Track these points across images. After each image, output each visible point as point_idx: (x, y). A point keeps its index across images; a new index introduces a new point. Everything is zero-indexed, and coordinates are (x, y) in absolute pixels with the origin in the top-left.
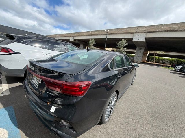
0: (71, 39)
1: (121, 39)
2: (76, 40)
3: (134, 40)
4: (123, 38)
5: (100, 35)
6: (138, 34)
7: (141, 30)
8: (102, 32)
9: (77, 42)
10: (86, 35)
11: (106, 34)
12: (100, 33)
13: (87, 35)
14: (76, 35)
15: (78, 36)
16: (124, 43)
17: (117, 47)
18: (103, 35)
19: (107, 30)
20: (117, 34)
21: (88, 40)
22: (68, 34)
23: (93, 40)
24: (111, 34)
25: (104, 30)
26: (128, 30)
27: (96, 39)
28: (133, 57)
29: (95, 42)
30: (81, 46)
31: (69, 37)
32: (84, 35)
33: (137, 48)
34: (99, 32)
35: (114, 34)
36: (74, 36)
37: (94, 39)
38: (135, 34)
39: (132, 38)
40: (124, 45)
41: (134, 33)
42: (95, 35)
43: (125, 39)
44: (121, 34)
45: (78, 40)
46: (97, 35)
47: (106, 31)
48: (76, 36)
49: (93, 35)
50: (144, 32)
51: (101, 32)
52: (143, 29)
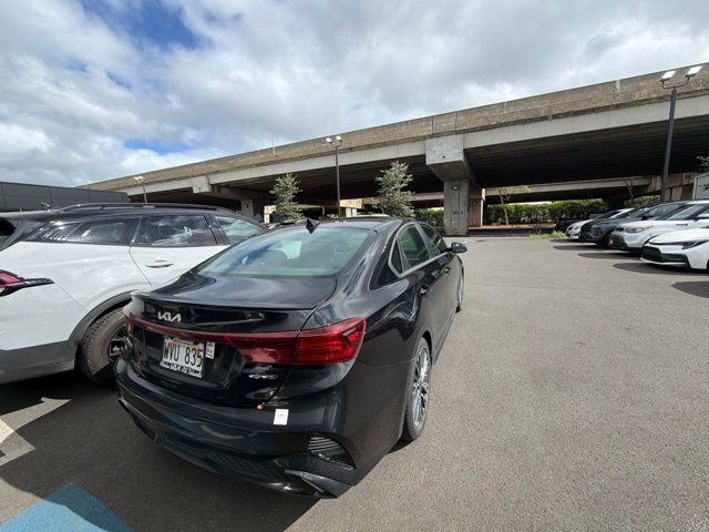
0: (200, 186)
1: (387, 164)
2: (219, 190)
3: (428, 162)
6: (440, 140)
7: (443, 126)
8: (316, 147)
9: (225, 193)
10: (258, 165)
11: (334, 153)
12: (311, 149)
13: (262, 164)
14: (215, 167)
15: (224, 171)
16: (398, 174)
17: (381, 192)
18: (322, 155)
19: (333, 137)
20: (369, 147)
21: (271, 181)
22: (181, 167)
23: (290, 181)
24: (351, 149)
25: (322, 140)
26: (403, 129)
27: (298, 175)
28: (439, 216)
29: (296, 186)
30: (244, 207)
31: (187, 178)
32: (250, 166)
33: (446, 185)
34: (305, 148)
35: (359, 148)
36: (207, 175)
37: (294, 174)
38: (429, 141)
39: (423, 157)
40: (402, 182)
41: (425, 138)
42: (292, 160)
43: (401, 160)
44: (384, 144)
45: (227, 185)
46: (301, 158)
47: (329, 140)
48: (218, 172)
49: (284, 161)
50: (457, 133)
51: (313, 147)
52: (451, 124)
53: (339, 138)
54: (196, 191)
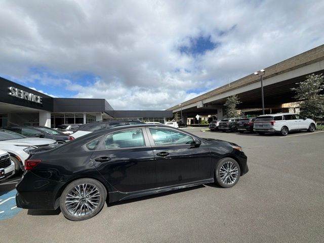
0: (200, 105)
2: (207, 106)
4: (311, 74)
5: (249, 84)
9: (210, 107)
10: (222, 93)
13: (224, 92)
15: (209, 98)
20: (292, 69)
23: (234, 98)
24: (277, 74)
30: (218, 112)
31: (196, 102)
32: (219, 94)
34: (246, 80)
35: (283, 72)
36: (202, 100)
37: (236, 95)
40: (319, 88)
42: (239, 87)
43: (316, 73)
44: (306, 64)
45: (210, 103)
46: (244, 86)
48: (206, 98)
49: (234, 89)
51: (250, 79)
53: (262, 70)
54: (198, 107)
